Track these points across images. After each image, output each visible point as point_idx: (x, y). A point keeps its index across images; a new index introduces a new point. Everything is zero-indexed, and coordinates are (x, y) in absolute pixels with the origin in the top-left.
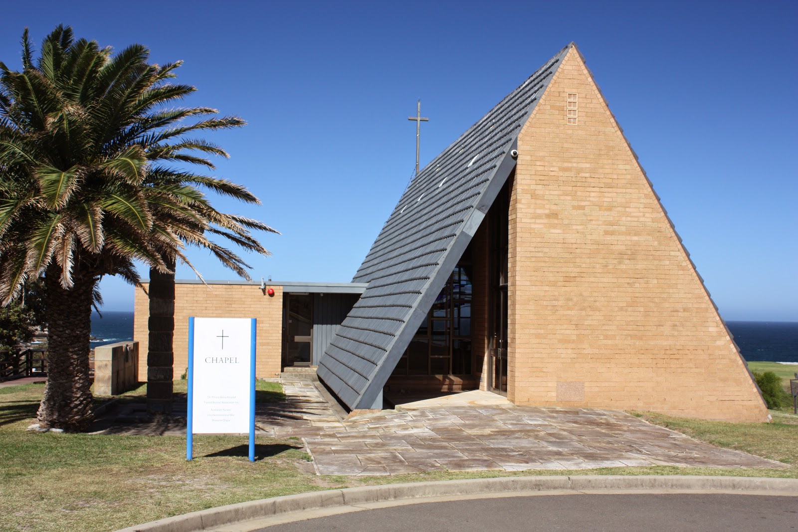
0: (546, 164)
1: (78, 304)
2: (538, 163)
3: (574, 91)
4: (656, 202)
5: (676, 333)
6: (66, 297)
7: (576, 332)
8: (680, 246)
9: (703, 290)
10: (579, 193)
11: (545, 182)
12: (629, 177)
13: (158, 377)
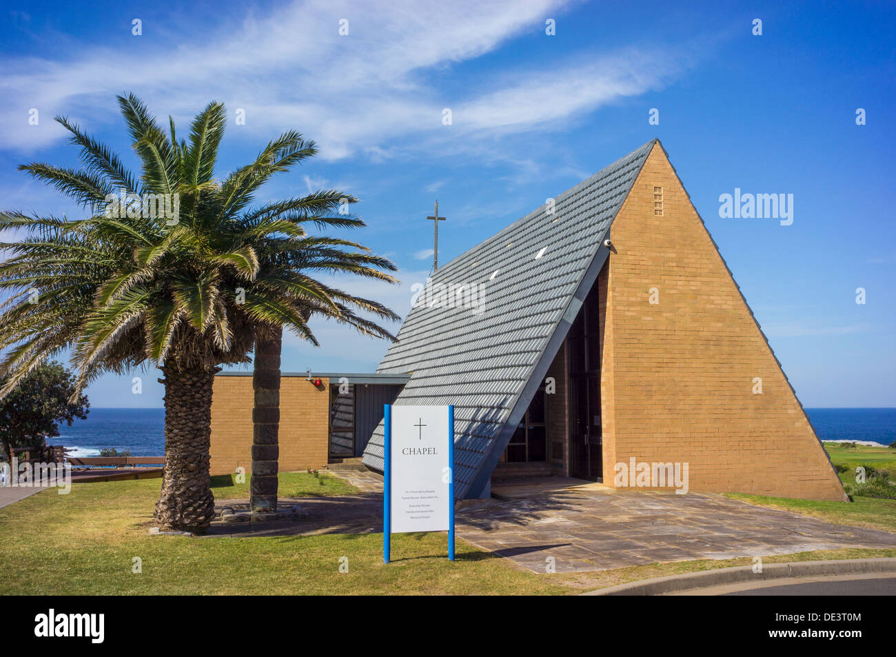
0: (637, 253)
1: (201, 394)
2: (629, 253)
3: (659, 185)
4: (736, 290)
5: (759, 416)
6: (189, 387)
7: (669, 416)
8: (759, 332)
9: (781, 374)
10: (667, 282)
11: (637, 271)
12: (711, 266)
13: (265, 472)
